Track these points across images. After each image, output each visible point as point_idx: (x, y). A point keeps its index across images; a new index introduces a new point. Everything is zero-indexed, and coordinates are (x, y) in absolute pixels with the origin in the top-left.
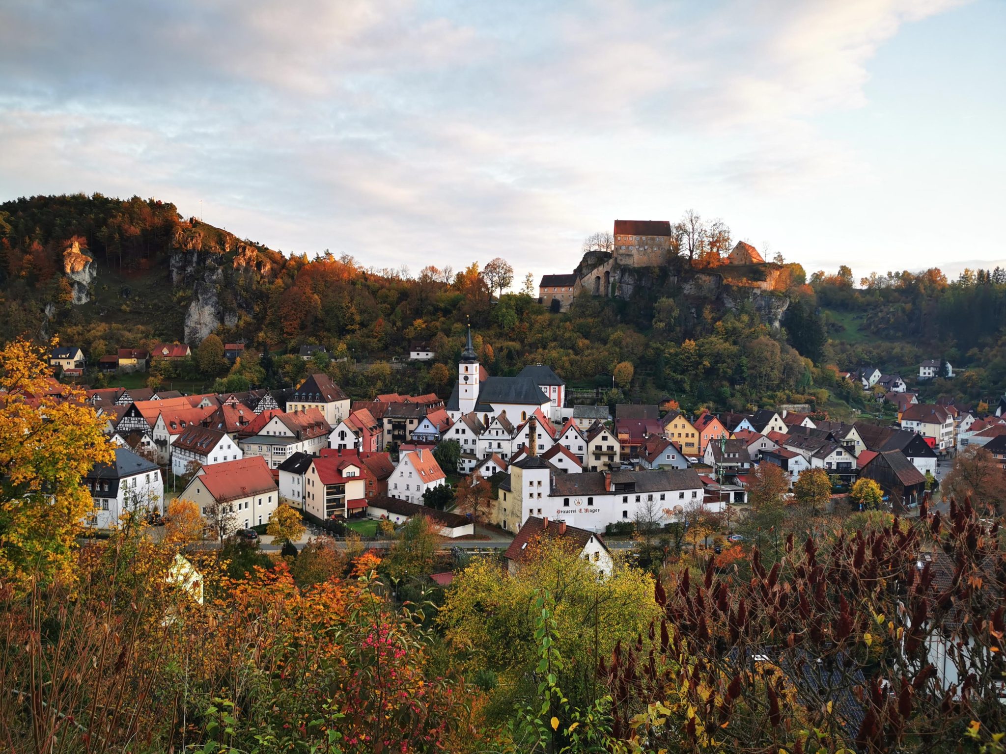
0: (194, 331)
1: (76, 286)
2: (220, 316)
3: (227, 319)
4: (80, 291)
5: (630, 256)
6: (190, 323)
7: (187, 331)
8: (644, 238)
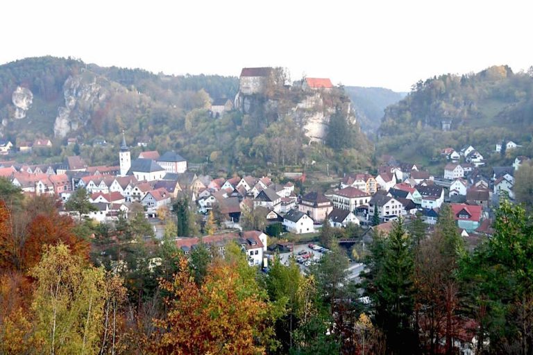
0: (59, 132)
1: (17, 110)
2: (70, 124)
3: (73, 125)
4: (20, 112)
5: (248, 88)
6: (56, 128)
7: (55, 132)
8: (256, 78)
